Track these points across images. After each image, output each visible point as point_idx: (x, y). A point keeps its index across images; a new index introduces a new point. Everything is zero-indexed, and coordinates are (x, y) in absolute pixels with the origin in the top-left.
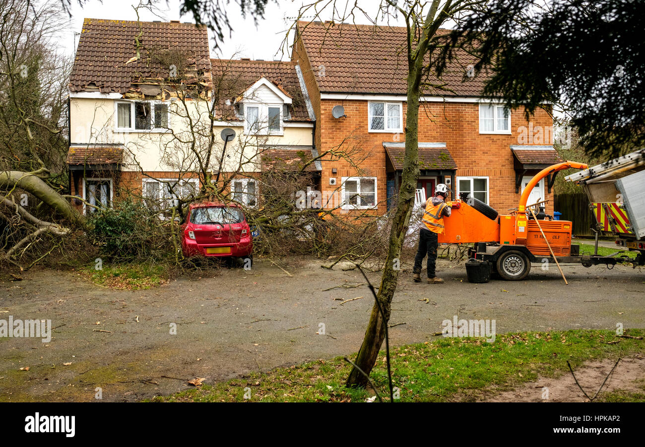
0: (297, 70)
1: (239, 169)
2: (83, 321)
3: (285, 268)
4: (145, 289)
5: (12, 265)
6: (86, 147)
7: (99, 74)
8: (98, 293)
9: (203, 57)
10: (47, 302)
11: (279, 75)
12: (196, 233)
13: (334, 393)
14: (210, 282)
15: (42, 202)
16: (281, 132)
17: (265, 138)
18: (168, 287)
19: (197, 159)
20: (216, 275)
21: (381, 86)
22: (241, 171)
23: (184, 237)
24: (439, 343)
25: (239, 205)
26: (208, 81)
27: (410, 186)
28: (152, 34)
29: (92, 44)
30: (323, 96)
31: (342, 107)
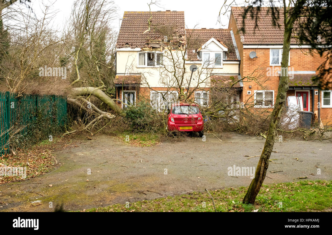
0: (231, 33)
1: (198, 86)
2: (116, 161)
3: (221, 138)
4: (148, 147)
5: (87, 132)
6: (123, 75)
7: (130, 39)
8: (125, 147)
9: (181, 28)
10: (101, 151)
11: (221, 36)
12: (175, 119)
13: (236, 206)
14: (180, 144)
15: (103, 102)
16: (222, 66)
17: (211, 69)
18: (160, 146)
19: (177, 81)
20: (184, 141)
21: (277, 40)
22: (199, 87)
23: (168, 120)
24: (301, 183)
25: (197, 105)
26: (184, 40)
27: (282, 95)
28: (156, 18)
29: (128, 24)
30: (245, 47)
31: (255, 52)
